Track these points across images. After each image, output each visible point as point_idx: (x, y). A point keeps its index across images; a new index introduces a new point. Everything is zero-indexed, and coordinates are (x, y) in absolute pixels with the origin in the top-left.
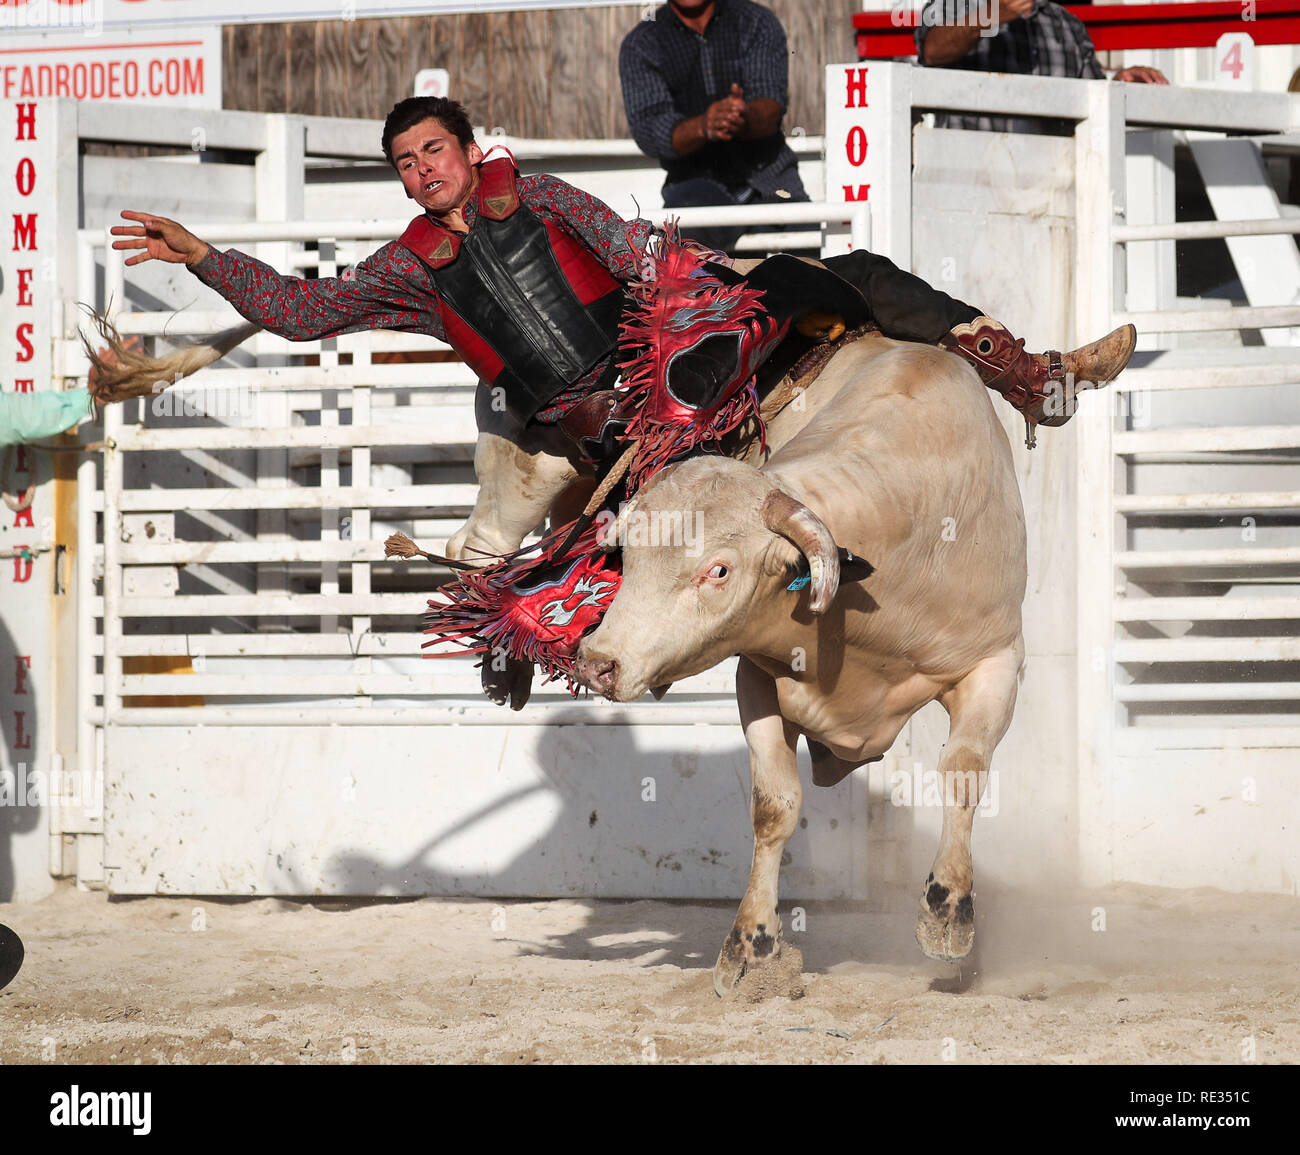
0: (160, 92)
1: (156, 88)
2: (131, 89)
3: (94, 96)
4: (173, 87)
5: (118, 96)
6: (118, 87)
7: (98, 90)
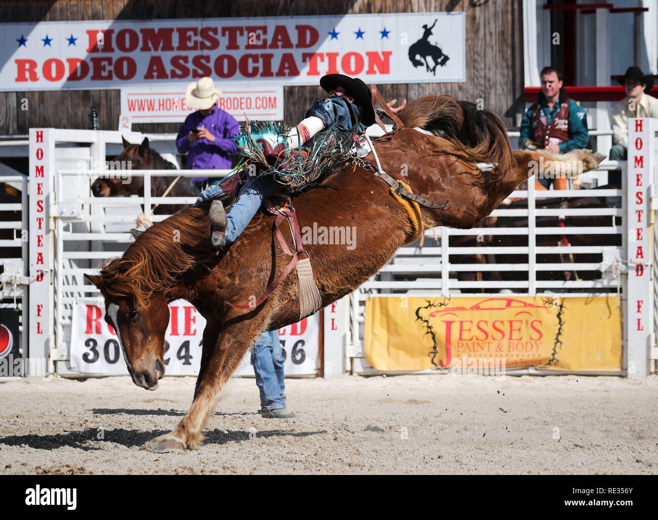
0: (260, 108)
1: (258, 106)
2: (249, 106)
3: (234, 108)
4: (265, 106)
5: (244, 109)
6: (244, 106)
7: (236, 106)
